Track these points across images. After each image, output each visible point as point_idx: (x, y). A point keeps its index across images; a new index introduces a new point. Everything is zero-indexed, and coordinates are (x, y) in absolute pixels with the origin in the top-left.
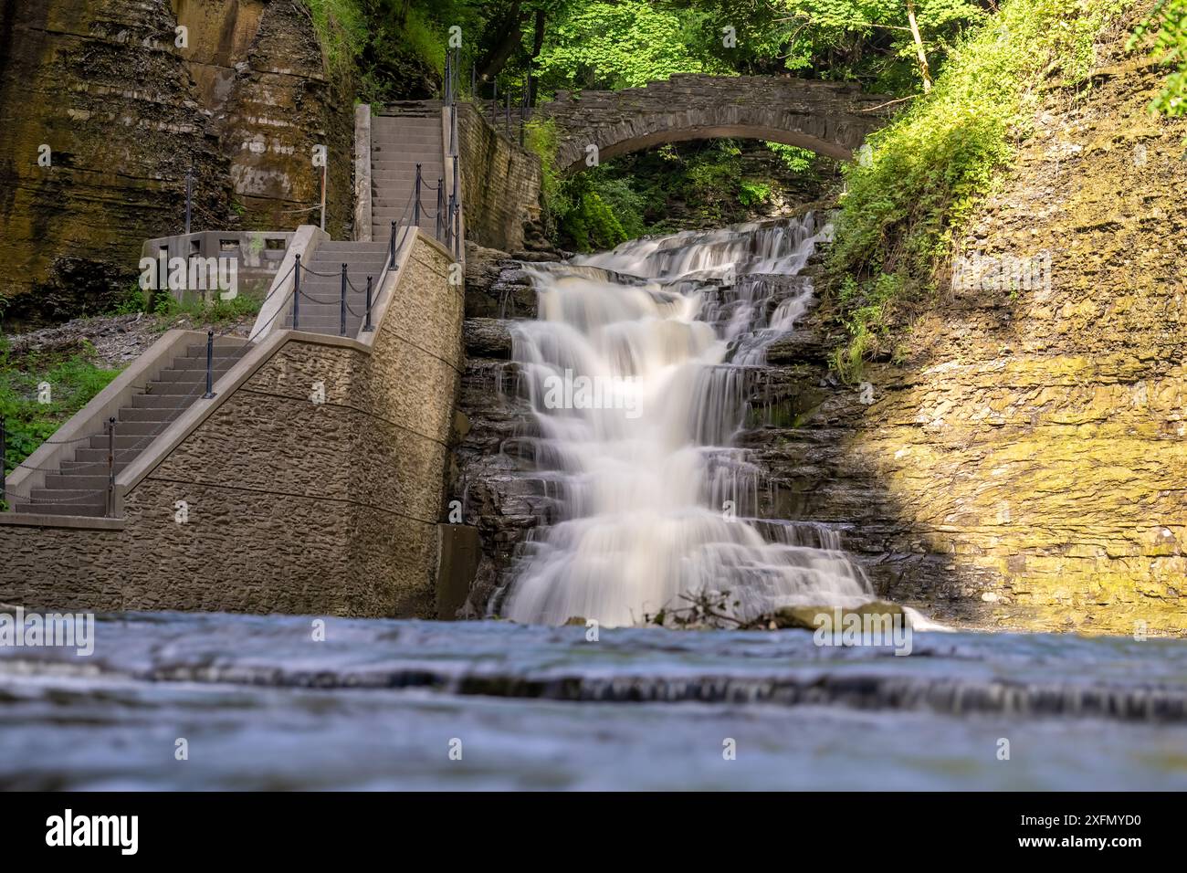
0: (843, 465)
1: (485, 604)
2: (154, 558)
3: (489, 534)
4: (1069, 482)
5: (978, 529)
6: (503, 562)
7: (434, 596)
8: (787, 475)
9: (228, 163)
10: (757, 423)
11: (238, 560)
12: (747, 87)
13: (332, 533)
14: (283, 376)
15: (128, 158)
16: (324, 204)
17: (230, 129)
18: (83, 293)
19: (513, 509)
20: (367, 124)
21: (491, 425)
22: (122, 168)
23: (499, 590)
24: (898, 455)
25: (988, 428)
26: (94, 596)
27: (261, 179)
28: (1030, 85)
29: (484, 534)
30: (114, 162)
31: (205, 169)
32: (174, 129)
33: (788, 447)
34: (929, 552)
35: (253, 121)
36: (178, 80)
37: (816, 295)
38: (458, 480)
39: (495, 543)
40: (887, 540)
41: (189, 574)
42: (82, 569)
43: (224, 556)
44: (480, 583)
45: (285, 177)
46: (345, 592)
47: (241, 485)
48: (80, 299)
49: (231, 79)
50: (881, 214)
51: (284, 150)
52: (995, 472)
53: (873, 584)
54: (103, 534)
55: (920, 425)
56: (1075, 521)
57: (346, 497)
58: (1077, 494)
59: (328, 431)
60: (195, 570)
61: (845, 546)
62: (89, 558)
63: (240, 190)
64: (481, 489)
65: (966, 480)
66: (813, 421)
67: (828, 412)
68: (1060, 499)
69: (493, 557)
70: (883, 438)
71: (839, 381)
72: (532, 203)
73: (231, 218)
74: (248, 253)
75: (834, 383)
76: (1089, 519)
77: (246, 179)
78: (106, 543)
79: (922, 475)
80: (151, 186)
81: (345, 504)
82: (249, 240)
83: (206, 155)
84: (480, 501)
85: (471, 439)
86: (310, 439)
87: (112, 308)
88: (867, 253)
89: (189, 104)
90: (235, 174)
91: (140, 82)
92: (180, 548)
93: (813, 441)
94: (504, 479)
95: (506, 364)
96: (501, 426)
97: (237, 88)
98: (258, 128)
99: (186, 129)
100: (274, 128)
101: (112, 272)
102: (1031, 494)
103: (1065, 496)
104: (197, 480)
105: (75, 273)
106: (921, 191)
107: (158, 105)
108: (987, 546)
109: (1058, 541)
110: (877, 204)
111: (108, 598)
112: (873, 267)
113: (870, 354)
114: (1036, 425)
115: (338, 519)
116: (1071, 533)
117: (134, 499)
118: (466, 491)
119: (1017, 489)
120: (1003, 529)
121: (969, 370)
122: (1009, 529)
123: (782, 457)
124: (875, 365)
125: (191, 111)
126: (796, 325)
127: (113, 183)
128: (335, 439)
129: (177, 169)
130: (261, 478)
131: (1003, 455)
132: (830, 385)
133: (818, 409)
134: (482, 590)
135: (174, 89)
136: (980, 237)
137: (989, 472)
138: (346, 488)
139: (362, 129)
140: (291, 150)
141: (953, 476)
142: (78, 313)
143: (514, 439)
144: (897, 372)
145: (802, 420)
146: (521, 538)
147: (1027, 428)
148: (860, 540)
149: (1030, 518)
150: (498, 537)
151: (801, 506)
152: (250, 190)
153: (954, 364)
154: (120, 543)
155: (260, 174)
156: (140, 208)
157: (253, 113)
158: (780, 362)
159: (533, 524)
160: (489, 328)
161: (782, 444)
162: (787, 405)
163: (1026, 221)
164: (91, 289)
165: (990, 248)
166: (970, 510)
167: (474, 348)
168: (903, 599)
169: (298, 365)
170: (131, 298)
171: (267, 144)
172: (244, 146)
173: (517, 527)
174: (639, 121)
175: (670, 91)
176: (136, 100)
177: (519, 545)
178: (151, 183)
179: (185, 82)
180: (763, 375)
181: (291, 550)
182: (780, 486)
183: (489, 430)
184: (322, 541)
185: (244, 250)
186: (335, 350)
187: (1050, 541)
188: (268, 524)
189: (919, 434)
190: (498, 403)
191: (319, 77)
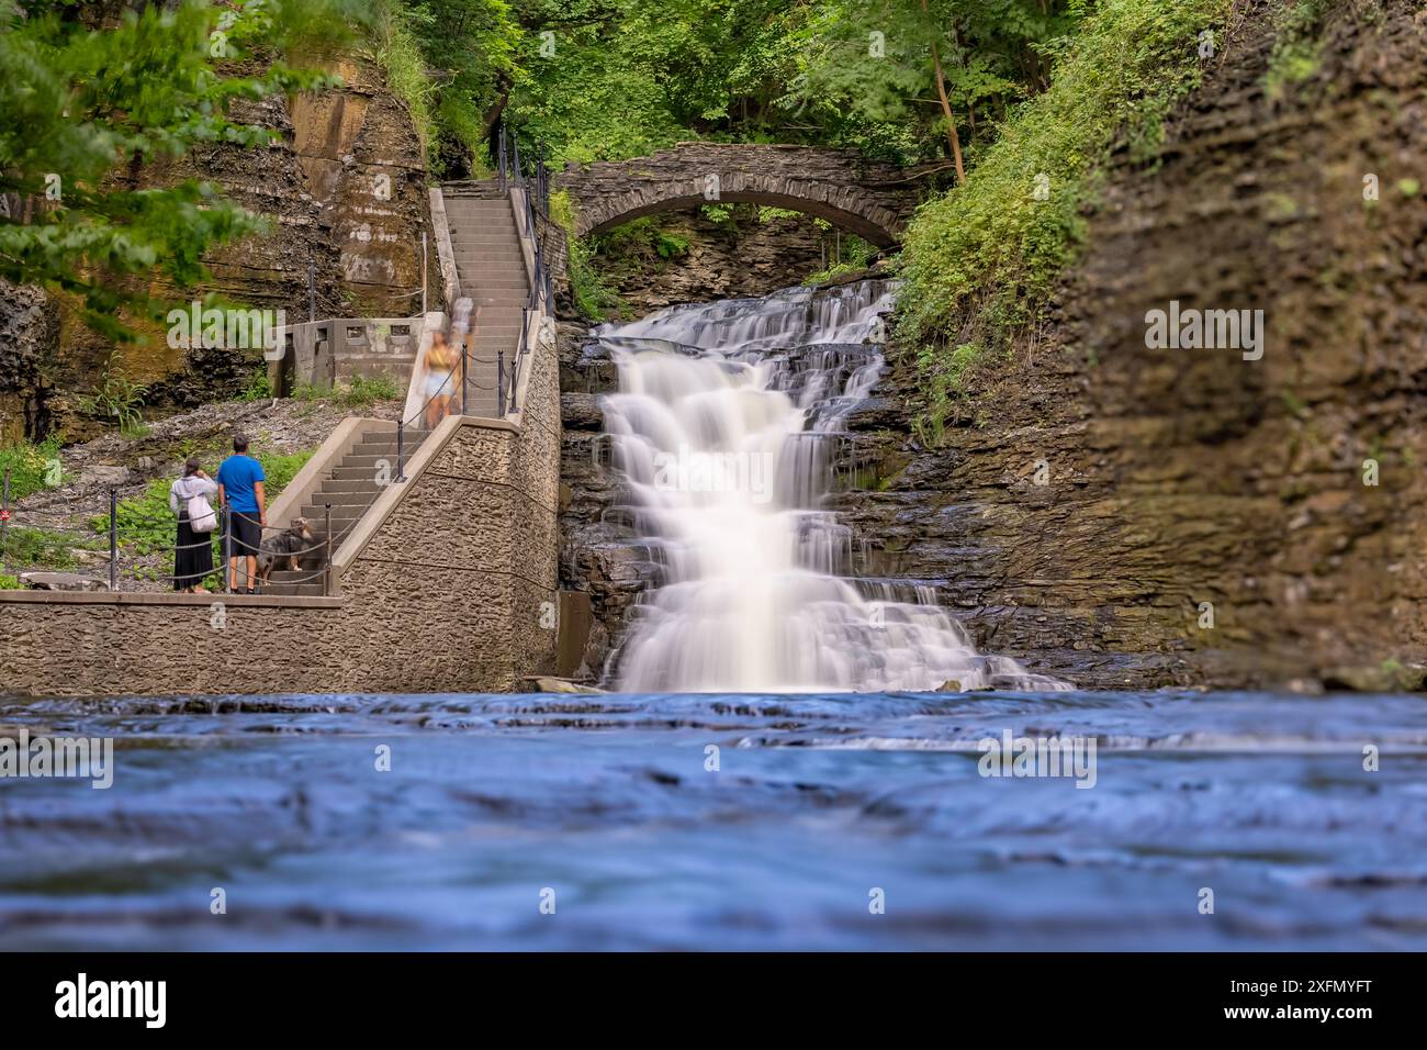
0: (932, 525)
1: (602, 665)
2: (365, 633)
3: (599, 599)
4: (1154, 536)
5: (1067, 581)
6: (614, 624)
7: (554, 659)
8: (880, 536)
9: (339, 252)
10: (844, 487)
11: (428, 632)
12: (751, 155)
13: (500, 604)
14: (458, 459)
15: (251, 251)
16: (425, 288)
17: (339, 219)
18: (210, 380)
19: (621, 574)
20: (442, 208)
21: (591, 495)
22: (245, 259)
23: (614, 652)
24: (986, 514)
25: (1071, 488)
26: (321, 669)
27: (368, 266)
28: (1097, 161)
29: (594, 599)
30: (239, 255)
31: (320, 257)
32: (290, 220)
33: (877, 510)
34: (1020, 604)
35: (360, 211)
36: (294, 174)
37: (889, 363)
38: (566, 549)
39: (605, 607)
40: (980, 595)
41: (392, 646)
42: (311, 645)
43: (418, 628)
44: (593, 646)
45: (389, 263)
46: (511, 659)
47: (429, 562)
48: (209, 386)
49: (339, 171)
50: (954, 286)
51: (388, 238)
52: (1081, 529)
53: (971, 636)
54: (326, 612)
55: (1006, 485)
56: (1160, 572)
57: (509, 569)
58: (1162, 548)
59: (494, 509)
60: (396, 643)
61: (942, 602)
62: (316, 634)
63: (348, 277)
64: (589, 556)
65: (1054, 537)
66: (899, 483)
67: (914, 476)
68: (1146, 553)
69: (603, 621)
70: (968, 499)
71: (921, 445)
72: (561, 274)
73: (343, 304)
74: (374, 339)
75: (916, 447)
76: (1174, 570)
77: (354, 267)
78: (328, 620)
79: (1010, 533)
80: (272, 277)
81: (509, 576)
82: (374, 327)
83: (321, 246)
84: (587, 567)
85: (573, 509)
86: (480, 517)
87: (239, 393)
88: (941, 323)
89: (305, 197)
90: (344, 262)
91: (262, 177)
92: (385, 622)
93: (901, 503)
94: (611, 546)
95: (602, 436)
96: (601, 496)
97: (345, 180)
98: (364, 218)
99: (303, 221)
100: (379, 217)
101: (238, 360)
102: (1116, 548)
103: (1150, 549)
104: (396, 559)
105: (206, 361)
106: (994, 264)
107: (277, 199)
108: (1077, 598)
109: (1145, 592)
110: (948, 278)
111: (332, 671)
112: (947, 337)
113: (952, 419)
114: (1119, 483)
115: (504, 591)
116: (1157, 584)
117: (348, 579)
118: (574, 558)
119: (1102, 544)
120: (1091, 582)
121: (1050, 434)
122: (1099, 582)
123: (873, 519)
124: (955, 430)
125: (306, 204)
126: (872, 393)
127: (238, 275)
128: (499, 516)
129: (294, 259)
130: (444, 555)
131: (1085, 512)
132: (913, 449)
133: (903, 472)
134: (598, 652)
135: (291, 183)
136: (1056, 307)
137: (1075, 529)
138: (509, 562)
139: (438, 212)
140: (394, 238)
141: (1041, 532)
142: (208, 399)
143: (614, 507)
144: (979, 436)
145: (888, 483)
146: (630, 602)
147: (1110, 486)
148: (955, 595)
149: (1118, 571)
150: (608, 602)
151: (894, 564)
152: (358, 278)
153: (1035, 428)
154: (339, 620)
155: (367, 262)
156: (263, 297)
157: (360, 204)
158: (863, 428)
159: (641, 588)
160: (582, 402)
161: (870, 506)
162: (872, 469)
163: (1101, 292)
164: (218, 376)
165: (1065, 317)
166: (1057, 564)
167: (571, 423)
168: (999, 649)
169: (469, 448)
170: (256, 384)
171: (373, 233)
172: (352, 235)
173: (627, 591)
174: (647, 192)
175: (677, 160)
176: (258, 195)
177: (629, 608)
178: (272, 274)
179: (299, 175)
180: (847, 441)
181: (468, 621)
182: (873, 546)
183: (589, 500)
184: (492, 612)
185: (370, 336)
186: (496, 433)
187: (1137, 592)
188: (451, 598)
189: (1006, 496)
190: (595, 474)
191: (418, 167)
